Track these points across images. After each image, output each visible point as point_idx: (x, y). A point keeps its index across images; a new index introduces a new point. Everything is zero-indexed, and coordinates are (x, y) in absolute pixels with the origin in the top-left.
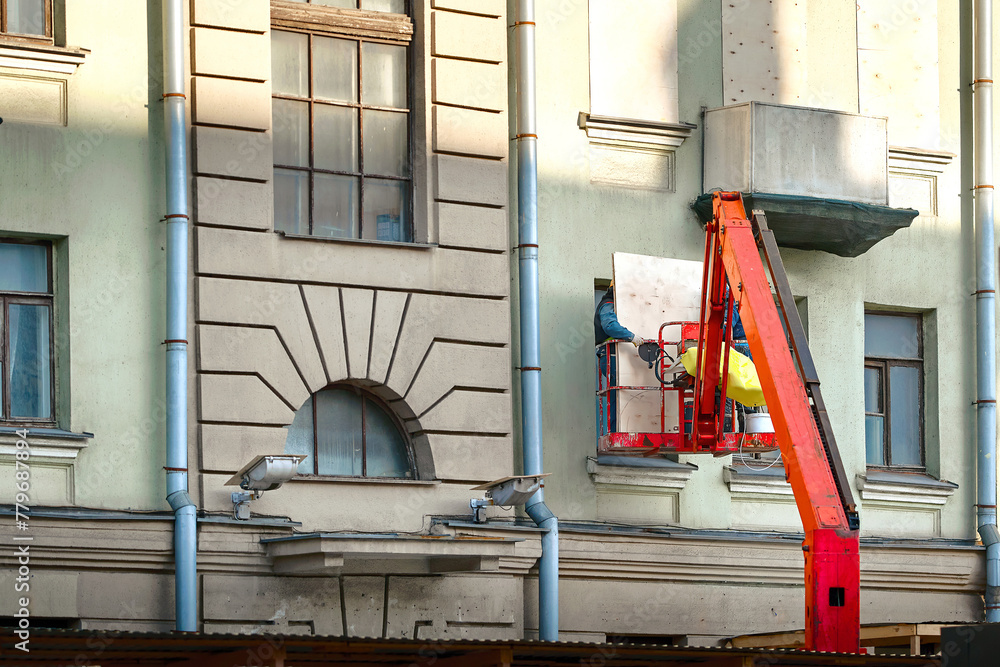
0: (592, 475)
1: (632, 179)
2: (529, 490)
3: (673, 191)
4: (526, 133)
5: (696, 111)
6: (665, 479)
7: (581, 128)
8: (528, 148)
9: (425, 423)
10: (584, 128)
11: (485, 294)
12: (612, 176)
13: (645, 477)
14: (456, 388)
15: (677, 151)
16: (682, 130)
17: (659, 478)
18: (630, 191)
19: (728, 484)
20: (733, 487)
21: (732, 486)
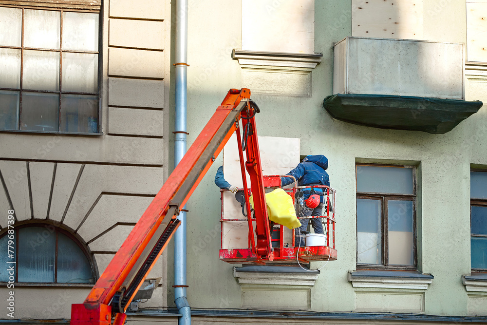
0: (237, 279)
1: (277, 89)
2: (147, 288)
3: (310, 96)
4: (178, 62)
5: (328, 46)
6: (297, 280)
7: (234, 59)
8: (180, 72)
9: (92, 247)
10: (236, 59)
11: (145, 164)
12: (262, 88)
13: (280, 279)
14: (119, 224)
15: (313, 71)
16: (315, 58)
17: (291, 279)
18: (273, 97)
19: (351, 282)
20: (355, 285)
21: (353, 283)
